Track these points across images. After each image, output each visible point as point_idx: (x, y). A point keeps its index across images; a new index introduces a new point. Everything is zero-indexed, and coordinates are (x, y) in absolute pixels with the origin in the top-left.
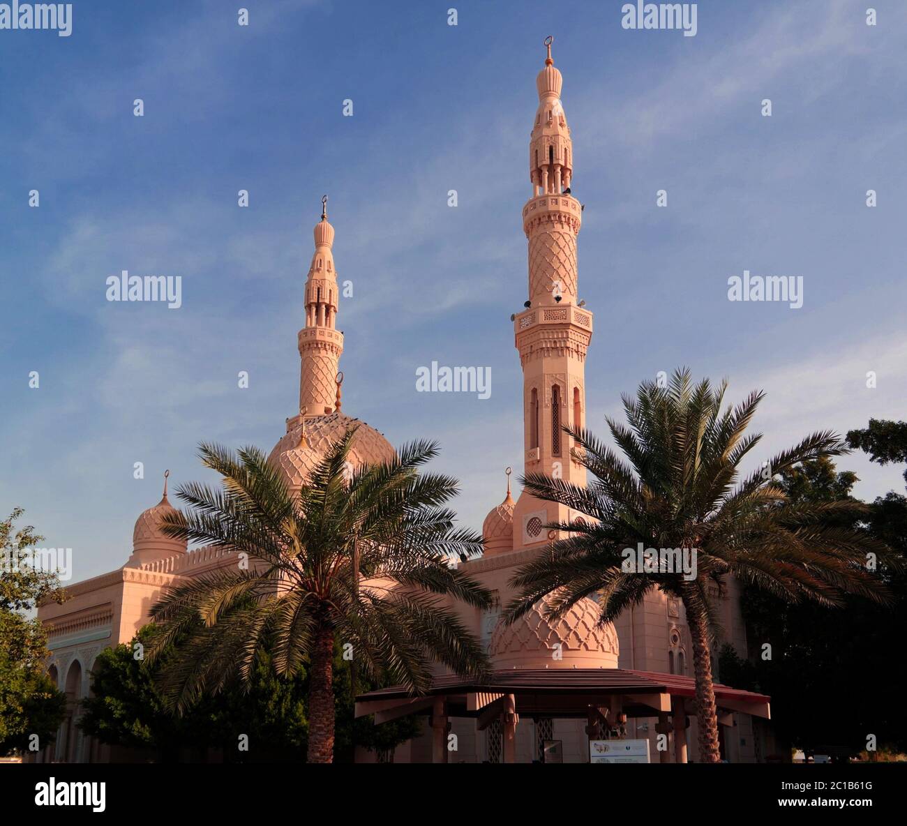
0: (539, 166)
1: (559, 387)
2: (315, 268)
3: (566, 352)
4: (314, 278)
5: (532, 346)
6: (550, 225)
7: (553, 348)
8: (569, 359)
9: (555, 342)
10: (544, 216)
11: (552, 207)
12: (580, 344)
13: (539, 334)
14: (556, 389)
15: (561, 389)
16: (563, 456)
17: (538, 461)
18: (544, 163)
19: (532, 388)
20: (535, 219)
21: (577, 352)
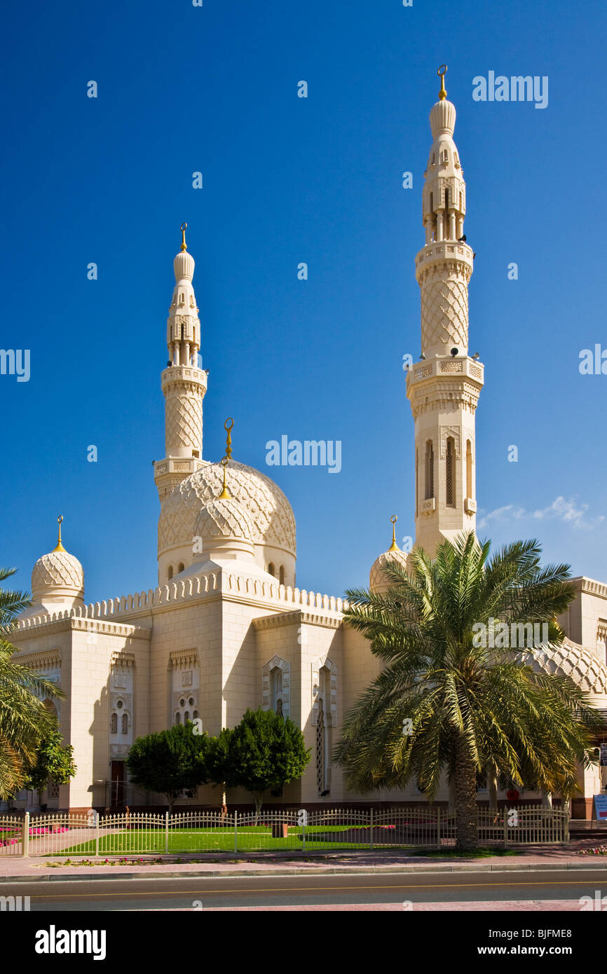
0: (434, 210)
1: (453, 439)
2: (178, 304)
3: (461, 405)
4: (177, 314)
5: (427, 398)
6: (445, 274)
7: (448, 400)
8: (463, 411)
9: (451, 394)
10: (439, 264)
11: (448, 255)
12: (472, 397)
13: (435, 385)
14: (450, 442)
15: (456, 441)
16: (457, 507)
17: (434, 511)
18: (441, 207)
19: (427, 439)
20: (431, 267)
21: (470, 405)
